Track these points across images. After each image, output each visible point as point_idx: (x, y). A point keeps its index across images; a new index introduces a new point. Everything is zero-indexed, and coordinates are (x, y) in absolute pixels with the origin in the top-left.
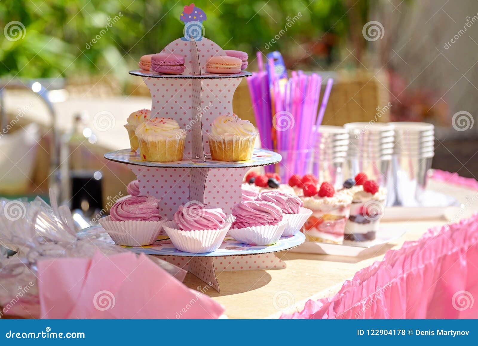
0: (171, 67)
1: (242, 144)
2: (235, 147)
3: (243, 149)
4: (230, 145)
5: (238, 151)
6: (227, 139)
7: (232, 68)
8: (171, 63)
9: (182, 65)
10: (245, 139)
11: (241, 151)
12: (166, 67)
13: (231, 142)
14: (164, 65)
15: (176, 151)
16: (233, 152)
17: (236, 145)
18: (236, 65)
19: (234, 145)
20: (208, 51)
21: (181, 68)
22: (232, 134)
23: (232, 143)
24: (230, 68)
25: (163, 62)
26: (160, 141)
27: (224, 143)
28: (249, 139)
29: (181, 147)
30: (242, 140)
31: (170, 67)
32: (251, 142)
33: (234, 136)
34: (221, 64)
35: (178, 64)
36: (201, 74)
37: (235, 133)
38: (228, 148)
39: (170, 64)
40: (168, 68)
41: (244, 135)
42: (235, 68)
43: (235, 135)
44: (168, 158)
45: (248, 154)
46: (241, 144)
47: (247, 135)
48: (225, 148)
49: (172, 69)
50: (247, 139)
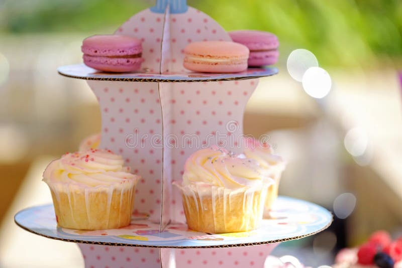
0: (108, 59)
1: (230, 202)
2: (216, 207)
3: (233, 211)
4: (208, 204)
5: (222, 214)
6: (202, 192)
7: (221, 63)
8: (107, 52)
9: (139, 55)
10: (234, 193)
11: (229, 215)
12: (98, 59)
13: (208, 199)
14: (96, 56)
15: (108, 211)
16: (214, 216)
17: (218, 205)
18: (228, 58)
19: (214, 204)
20: (199, 31)
21: (128, 62)
22: (209, 184)
23: (211, 200)
24: (216, 64)
25: (93, 50)
26: (76, 193)
27: (198, 199)
28: (244, 193)
29: (119, 203)
30: (229, 195)
31: (105, 59)
32: (251, 199)
33: (213, 187)
34: (201, 56)
35: (122, 54)
36: (160, 73)
37: (214, 183)
38: (205, 209)
39: (104, 54)
40: (102, 62)
41: (232, 187)
42: (227, 63)
43: (213, 185)
44: (92, 223)
45: (244, 220)
46: (228, 203)
47: (238, 186)
48: (200, 208)
49: (109, 62)
50: (241, 193)
